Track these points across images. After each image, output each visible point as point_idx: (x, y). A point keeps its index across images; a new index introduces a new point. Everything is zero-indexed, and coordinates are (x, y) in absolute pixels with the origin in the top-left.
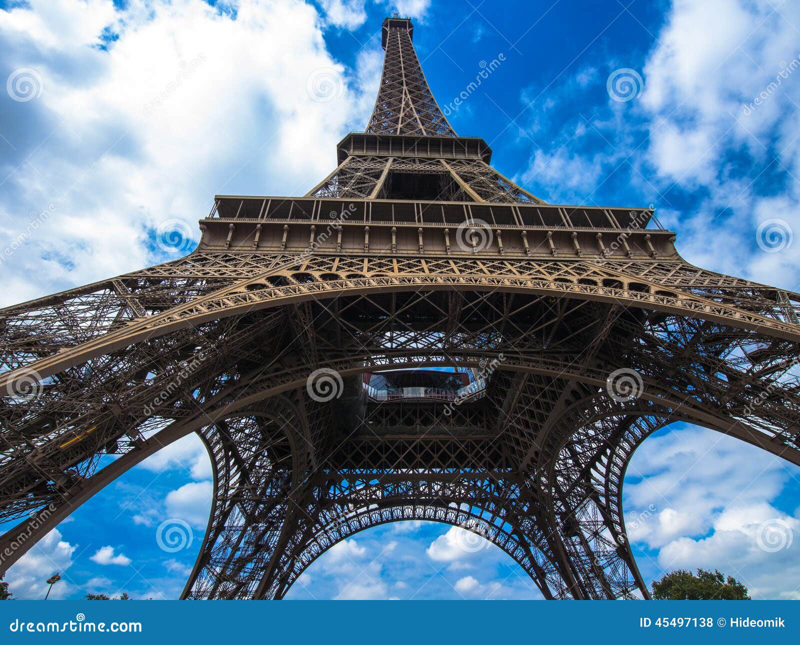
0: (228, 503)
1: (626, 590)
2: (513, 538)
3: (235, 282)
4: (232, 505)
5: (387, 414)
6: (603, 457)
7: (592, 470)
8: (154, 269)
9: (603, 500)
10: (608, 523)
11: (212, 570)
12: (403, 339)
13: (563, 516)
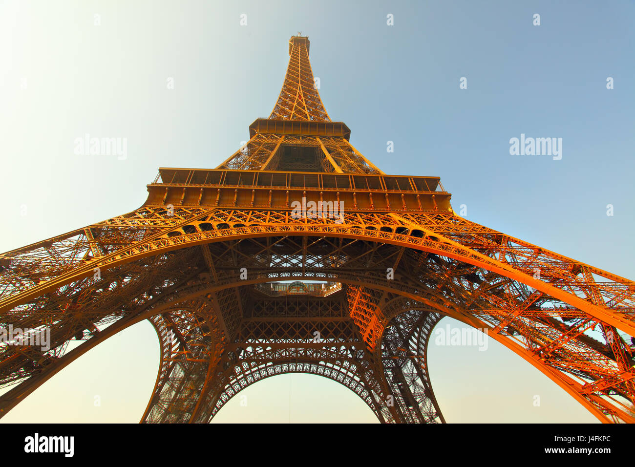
0: (171, 363)
1: (432, 417)
2: (361, 384)
3: (162, 230)
4: (174, 364)
5: (278, 304)
6: (415, 333)
7: (410, 341)
8: (113, 220)
9: (416, 360)
10: (420, 374)
11: (161, 406)
12: (278, 261)
13: (393, 370)
